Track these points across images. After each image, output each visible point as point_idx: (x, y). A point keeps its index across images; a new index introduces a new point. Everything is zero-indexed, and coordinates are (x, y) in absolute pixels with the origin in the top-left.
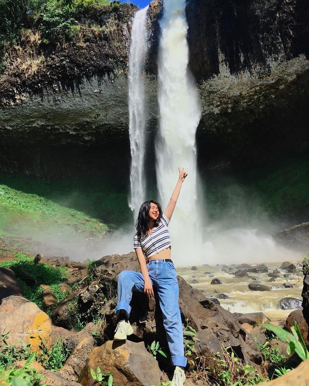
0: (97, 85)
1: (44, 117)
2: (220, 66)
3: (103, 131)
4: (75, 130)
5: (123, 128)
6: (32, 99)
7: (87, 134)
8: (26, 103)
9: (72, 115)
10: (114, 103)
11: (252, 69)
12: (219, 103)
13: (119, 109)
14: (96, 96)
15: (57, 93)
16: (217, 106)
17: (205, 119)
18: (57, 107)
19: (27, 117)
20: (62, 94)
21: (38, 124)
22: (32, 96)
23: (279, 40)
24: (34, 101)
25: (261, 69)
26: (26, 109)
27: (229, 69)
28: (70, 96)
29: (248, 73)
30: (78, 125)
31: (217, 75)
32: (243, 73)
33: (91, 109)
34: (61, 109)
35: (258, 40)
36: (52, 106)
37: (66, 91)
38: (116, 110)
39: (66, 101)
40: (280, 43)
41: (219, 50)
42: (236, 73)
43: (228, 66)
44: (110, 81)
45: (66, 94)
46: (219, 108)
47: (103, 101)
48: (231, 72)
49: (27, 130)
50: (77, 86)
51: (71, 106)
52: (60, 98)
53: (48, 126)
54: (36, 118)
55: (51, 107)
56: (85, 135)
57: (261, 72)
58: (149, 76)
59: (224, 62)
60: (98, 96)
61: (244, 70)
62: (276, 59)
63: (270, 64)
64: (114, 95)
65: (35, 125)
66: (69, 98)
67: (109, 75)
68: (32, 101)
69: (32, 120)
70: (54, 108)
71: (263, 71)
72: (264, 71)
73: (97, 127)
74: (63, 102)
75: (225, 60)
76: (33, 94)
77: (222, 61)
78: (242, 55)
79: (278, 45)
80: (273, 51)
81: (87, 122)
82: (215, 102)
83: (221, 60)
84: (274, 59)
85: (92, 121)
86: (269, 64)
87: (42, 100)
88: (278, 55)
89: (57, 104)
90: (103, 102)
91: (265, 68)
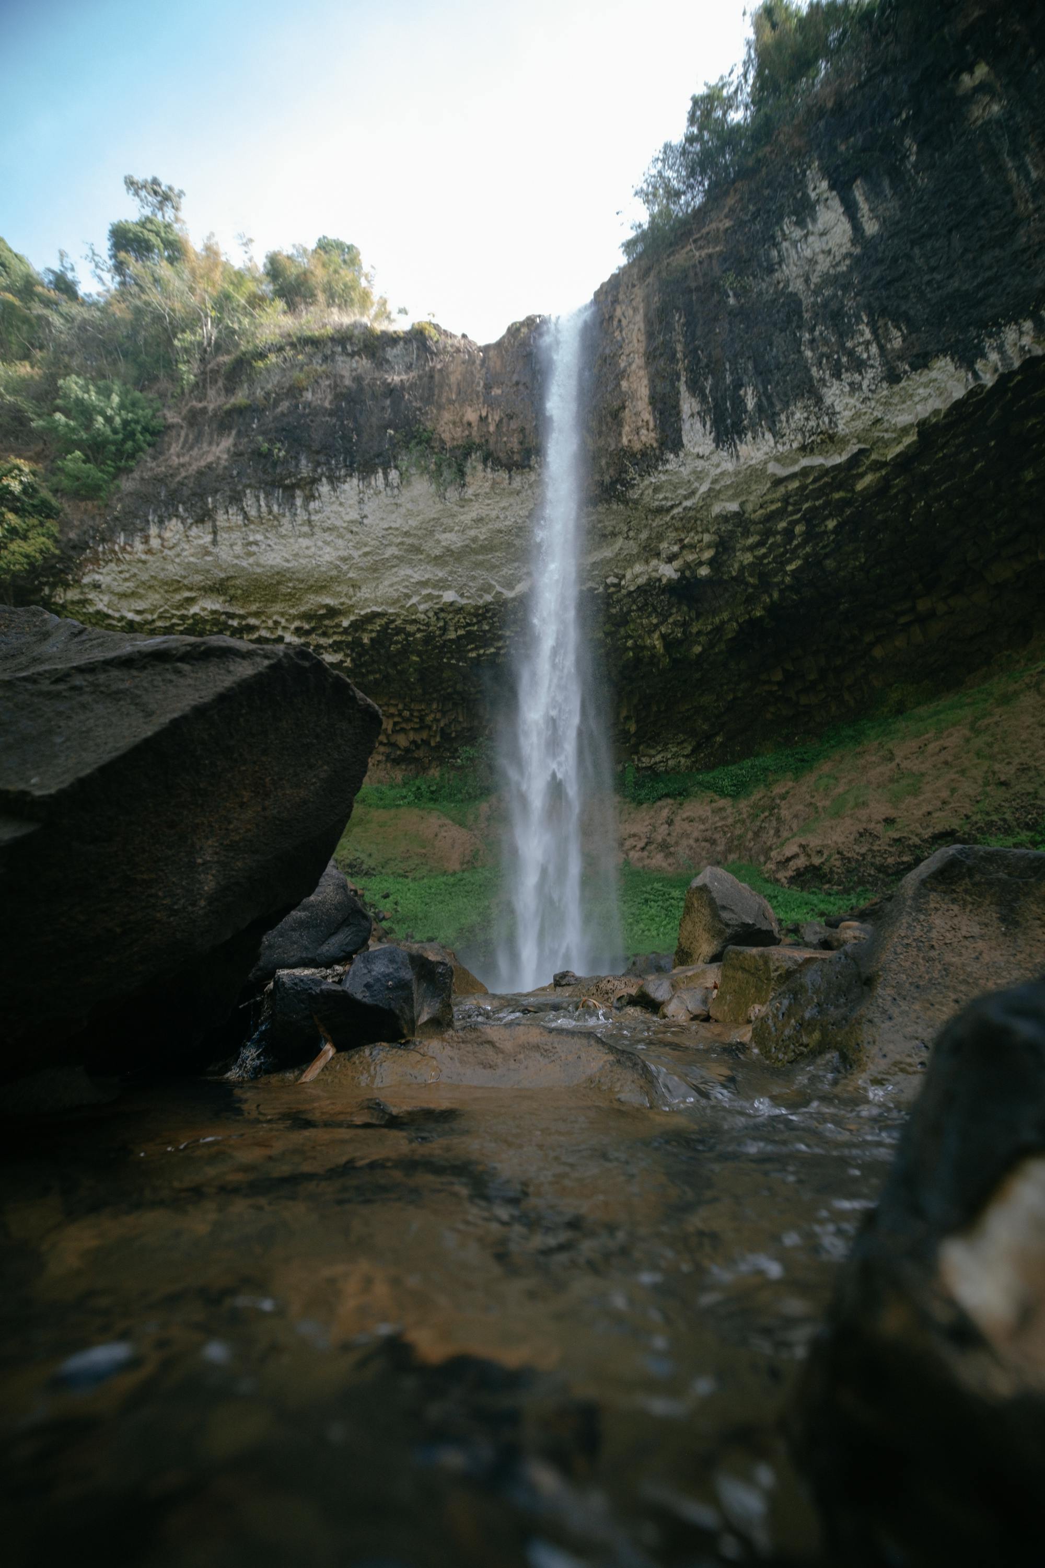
0: (354, 500)
1: (219, 588)
2: (686, 426)
3: (372, 640)
4: (298, 631)
5: (419, 630)
6: (187, 536)
7: (330, 646)
8: (173, 547)
9: (288, 587)
10: (396, 553)
11: (781, 421)
12: (676, 548)
13: (409, 572)
14: (352, 532)
15: (252, 522)
16: (670, 559)
17: (633, 611)
18: (251, 560)
19: (175, 585)
20: (265, 526)
21: (204, 609)
22: (190, 528)
23: (862, 335)
24: (196, 542)
25: (807, 419)
26: (173, 561)
27: (710, 433)
28: (284, 532)
29: (768, 436)
30: (306, 616)
31: (677, 456)
32: (754, 438)
33: (337, 567)
34: (258, 565)
35: (800, 345)
36: (237, 557)
37: (275, 518)
38: (402, 573)
39: (274, 547)
40: (867, 343)
41: (683, 388)
42: (730, 445)
43: (708, 426)
44: (389, 493)
45: (275, 527)
46: (677, 564)
47: (366, 545)
48: (718, 441)
49: (179, 625)
50: (305, 507)
51: (288, 561)
52: (259, 537)
53: (231, 616)
54: (199, 589)
55: (236, 561)
56: (325, 648)
57: (809, 428)
58: (490, 476)
59: (697, 418)
60: (357, 533)
61: (755, 432)
62: (855, 387)
63: (835, 404)
64: (397, 529)
65: (194, 609)
66: (283, 537)
67: (386, 475)
68: (189, 541)
69: (187, 594)
70: (244, 564)
71: (812, 423)
72: (818, 425)
73: (353, 624)
74: (268, 548)
75: (699, 413)
76: (192, 524)
77: (692, 415)
78: (750, 391)
79: (859, 349)
80: (845, 367)
81: (327, 606)
82: (664, 545)
83: (689, 412)
84: (847, 389)
85: (342, 604)
86: (833, 405)
87: (215, 542)
88: (861, 374)
89: (250, 554)
90: (367, 549)
91: (822, 415)
